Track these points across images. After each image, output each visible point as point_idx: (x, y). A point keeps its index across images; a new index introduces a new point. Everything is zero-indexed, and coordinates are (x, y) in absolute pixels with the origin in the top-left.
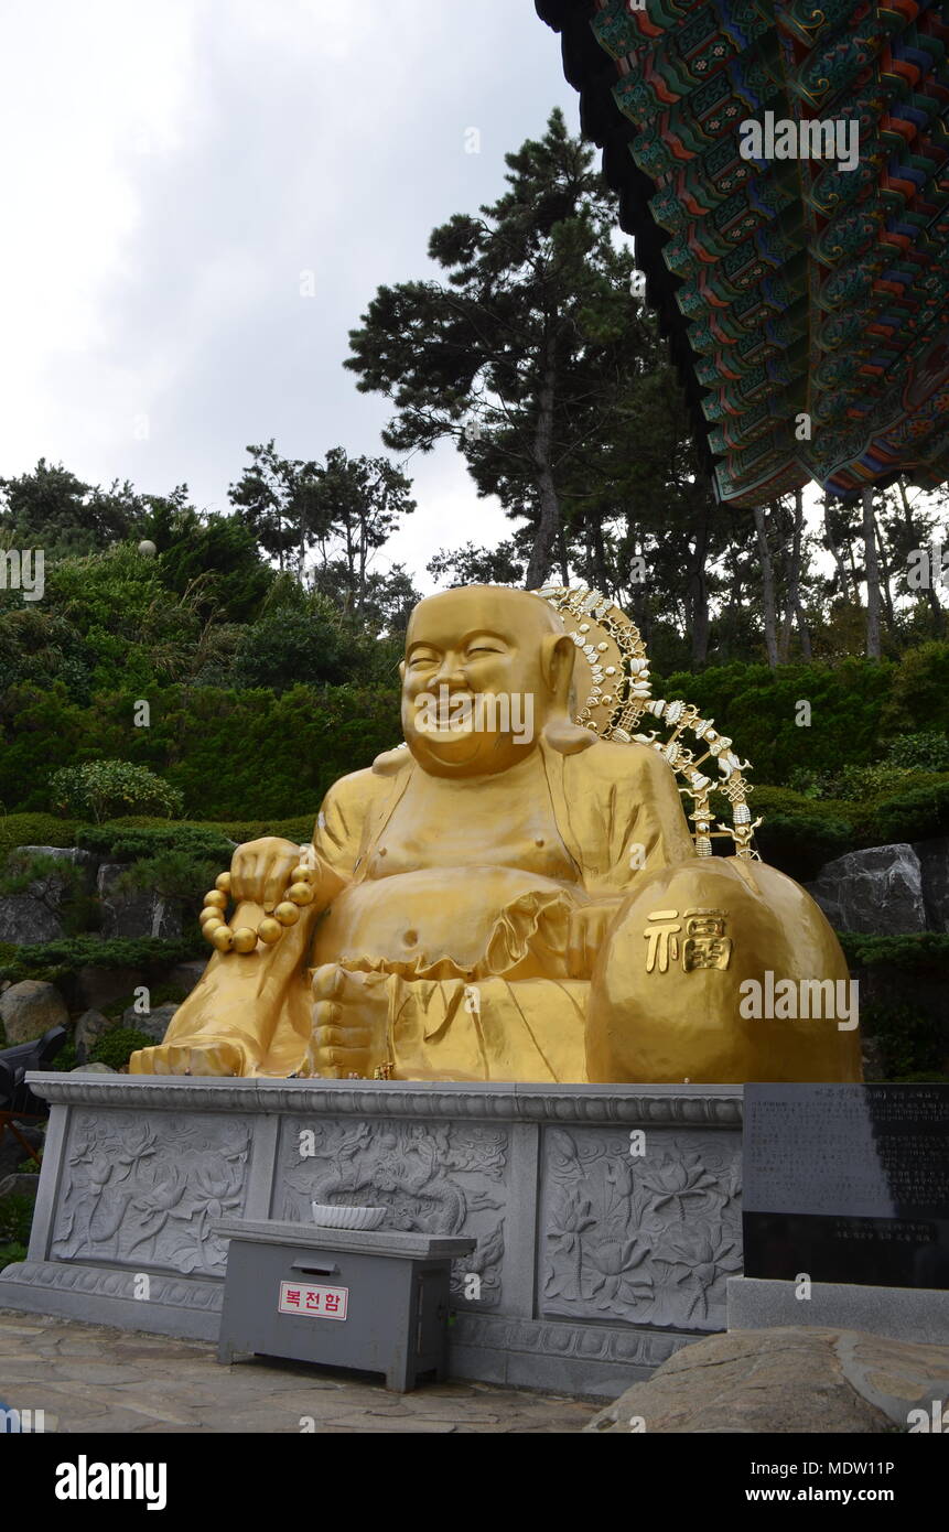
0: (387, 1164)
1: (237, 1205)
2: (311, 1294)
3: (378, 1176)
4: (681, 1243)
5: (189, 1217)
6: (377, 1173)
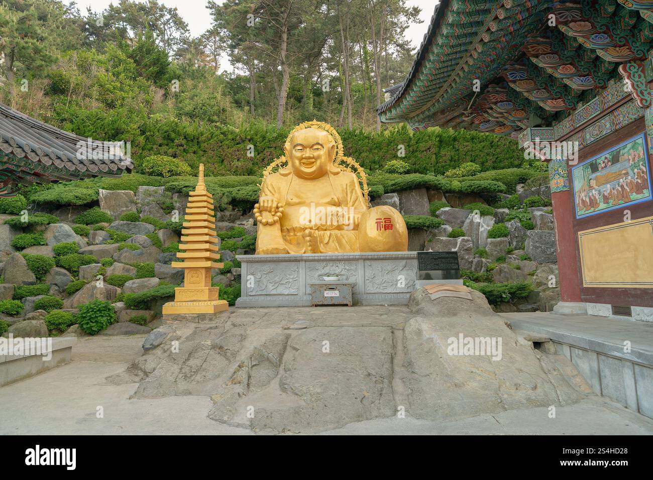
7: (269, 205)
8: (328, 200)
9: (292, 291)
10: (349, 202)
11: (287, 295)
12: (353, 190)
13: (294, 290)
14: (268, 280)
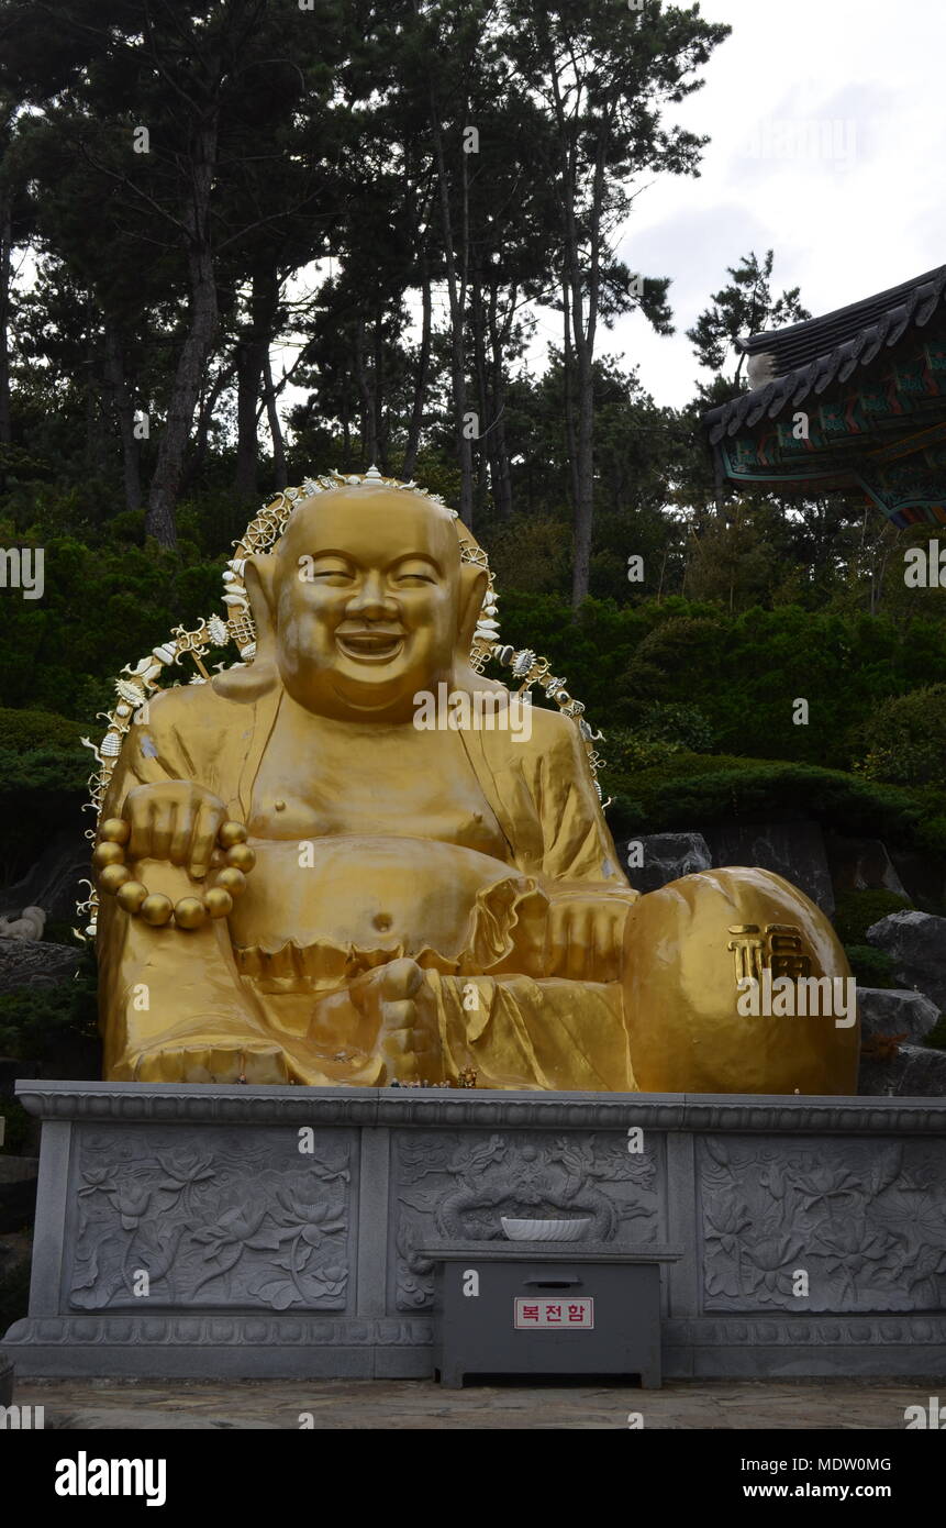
0: (528, 1177)
1: (342, 1230)
2: (551, 1309)
3: (521, 1189)
4: (831, 1237)
5: (276, 1246)
6: (518, 1186)
7: (183, 825)
8: (454, 822)
9: (314, 1291)
10: (547, 845)
11: (291, 1311)
12: (568, 788)
13: (322, 1289)
14: (187, 1228)
